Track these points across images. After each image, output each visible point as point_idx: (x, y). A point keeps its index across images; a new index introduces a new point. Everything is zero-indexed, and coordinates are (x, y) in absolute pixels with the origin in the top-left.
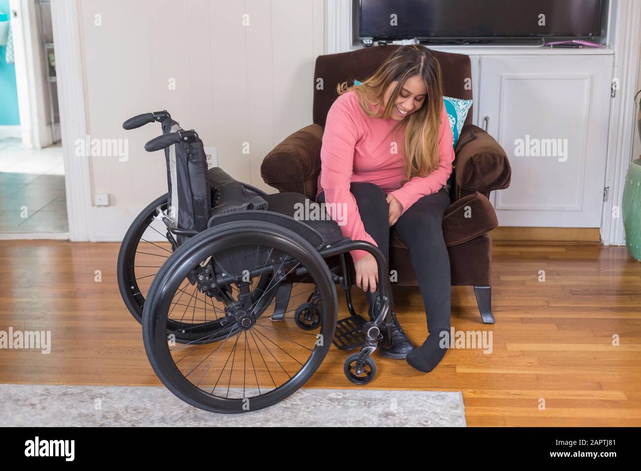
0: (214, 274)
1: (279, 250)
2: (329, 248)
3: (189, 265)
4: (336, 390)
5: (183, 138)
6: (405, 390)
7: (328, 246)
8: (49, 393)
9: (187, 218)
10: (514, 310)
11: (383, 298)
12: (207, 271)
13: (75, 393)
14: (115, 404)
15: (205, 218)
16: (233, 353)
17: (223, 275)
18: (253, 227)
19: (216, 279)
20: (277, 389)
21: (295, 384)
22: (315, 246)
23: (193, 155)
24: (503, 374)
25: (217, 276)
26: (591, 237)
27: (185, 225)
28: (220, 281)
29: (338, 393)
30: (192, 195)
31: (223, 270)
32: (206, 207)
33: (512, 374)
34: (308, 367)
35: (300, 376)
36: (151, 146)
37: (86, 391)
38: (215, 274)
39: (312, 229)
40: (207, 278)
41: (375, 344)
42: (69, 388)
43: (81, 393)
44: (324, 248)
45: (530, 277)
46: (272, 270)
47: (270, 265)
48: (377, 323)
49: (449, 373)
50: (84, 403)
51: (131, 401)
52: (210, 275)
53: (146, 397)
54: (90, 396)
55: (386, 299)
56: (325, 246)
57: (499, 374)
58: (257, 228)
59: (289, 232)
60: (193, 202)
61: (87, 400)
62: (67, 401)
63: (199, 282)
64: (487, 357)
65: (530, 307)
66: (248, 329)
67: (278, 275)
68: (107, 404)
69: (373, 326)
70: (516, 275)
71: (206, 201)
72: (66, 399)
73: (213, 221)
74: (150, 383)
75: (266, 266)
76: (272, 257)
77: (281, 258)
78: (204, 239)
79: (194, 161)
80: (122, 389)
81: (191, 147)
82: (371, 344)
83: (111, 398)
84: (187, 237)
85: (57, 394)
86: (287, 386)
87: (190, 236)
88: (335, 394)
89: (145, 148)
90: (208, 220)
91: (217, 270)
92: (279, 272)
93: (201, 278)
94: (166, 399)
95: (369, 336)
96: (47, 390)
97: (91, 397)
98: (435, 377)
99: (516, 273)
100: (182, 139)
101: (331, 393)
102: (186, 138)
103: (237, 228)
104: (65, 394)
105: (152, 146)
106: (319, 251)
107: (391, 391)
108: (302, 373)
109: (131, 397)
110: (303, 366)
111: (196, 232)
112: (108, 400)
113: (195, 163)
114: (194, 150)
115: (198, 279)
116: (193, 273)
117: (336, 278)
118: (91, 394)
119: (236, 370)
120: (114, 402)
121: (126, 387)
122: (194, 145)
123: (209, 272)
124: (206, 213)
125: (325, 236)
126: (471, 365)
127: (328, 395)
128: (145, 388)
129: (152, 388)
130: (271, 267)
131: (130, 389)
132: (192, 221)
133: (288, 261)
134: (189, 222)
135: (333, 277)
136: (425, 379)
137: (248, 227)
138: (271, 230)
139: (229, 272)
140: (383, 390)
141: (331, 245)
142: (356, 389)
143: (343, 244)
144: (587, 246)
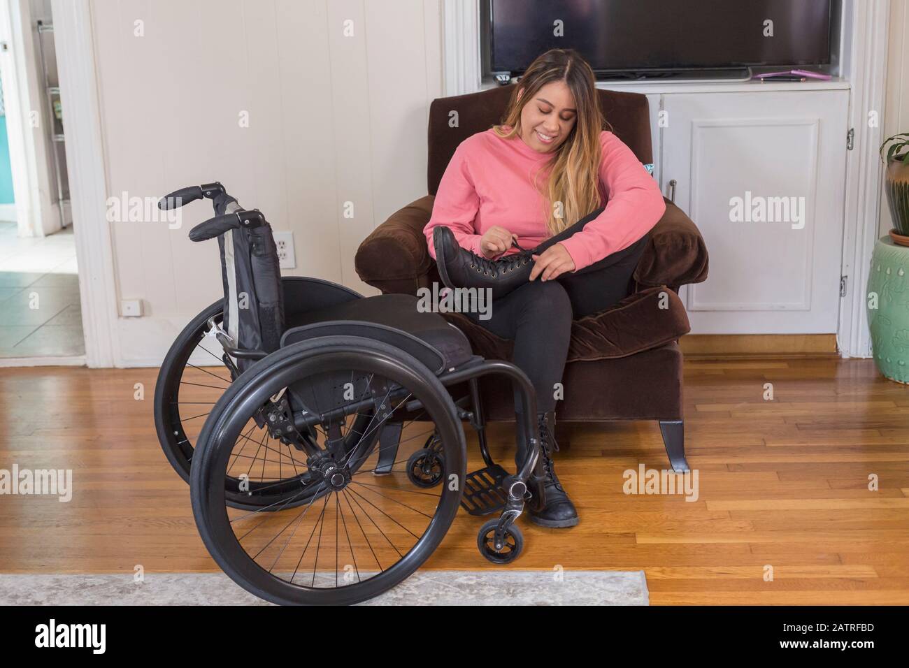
0: (291, 412)
1: (382, 377)
2: (453, 372)
3: (255, 401)
4: (466, 573)
5: (243, 221)
7: (451, 370)
8: (60, 585)
9: (251, 334)
10: (717, 453)
11: (530, 441)
12: (280, 408)
13: (96, 584)
14: (153, 599)
15: (276, 334)
16: (320, 523)
17: (304, 413)
18: (344, 345)
19: (293, 418)
20: (383, 572)
21: (411, 563)
22: (433, 370)
23: (257, 245)
24: (703, 545)
25: (295, 415)
26: (824, 348)
27: (249, 343)
28: (299, 421)
29: (470, 577)
30: (258, 302)
31: (304, 406)
32: (277, 317)
33: (715, 544)
34: (427, 540)
35: (414, 554)
36: (197, 234)
37: (113, 581)
38: (293, 412)
39: (429, 346)
40: (281, 418)
41: (520, 506)
42: (89, 578)
43: (105, 584)
44: (445, 372)
45: (739, 406)
46: (373, 405)
47: (369, 398)
48: (523, 477)
49: (625, 545)
50: (110, 599)
51: (177, 594)
52: (285, 415)
53: (198, 589)
54: (118, 588)
55: (535, 442)
56: (447, 370)
57: (697, 544)
58: (349, 345)
59: (396, 351)
60: (258, 312)
61: (115, 594)
62: (86, 596)
63: (270, 424)
64: (679, 521)
65: (739, 449)
66: (340, 488)
67: (382, 412)
68: (143, 599)
69: (518, 481)
70: (718, 403)
71: (277, 309)
72: (85, 594)
73: (288, 337)
74: (202, 568)
75: (364, 400)
76: (372, 386)
77: (385, 388)
78: (275, 363)
79: (259, 253)
80: (164, 577)
81: (253, 233)
82: (515, 506)
83: (148, 591)
84: (251, 361)
85: (72, 586)
86: (398, 569)
87: (257, 358)
88: (465, 578)
89: (189, 236)
90: (282, 335)
91: (295, 407)
92: (383, 407)
93: (272, 418)
94: (226, 591)
95: (511, 495)
96: (57, 581)
97: (120, 590)
99: (719, 400)
100: (242, 223)
101: (460, 577)
102: (247, 222)
103: (323, 346)
104: (83, 586)
105: (200, 234)
106: (438, 376)
107: (545, 571)
108: (419, 549)
109: (176, 588)
110: (420, 540)
111: (263, 353)
112: (144, 593)
113: (260, 256)
114: (259, 238)
115: (267, 420)
116: (261, 411)
117: (463, 414)
118: (121, 586)
119: (325, 548)
120: (153, 597)
121: (168, 575)
122: (258, 230)
123: (283, 410)
124: (278, 326)
125: (447, 355)
126: (657, 532)
127: (456, 580)
128: (197, 575)
129: (207, 575)
130: (372, 400)
131: (175, 577)
132: (259, 338)
133: (395, 391)
134: (254, 339)
135: (458, 413)
136: (593, 553)
137: (337, 345)
138: (370, 348)
139: (312, 409)
140: (534, 571)
141: (455, 367)
142: (494, 571)
143: (472, 366)
144: (818, 359)
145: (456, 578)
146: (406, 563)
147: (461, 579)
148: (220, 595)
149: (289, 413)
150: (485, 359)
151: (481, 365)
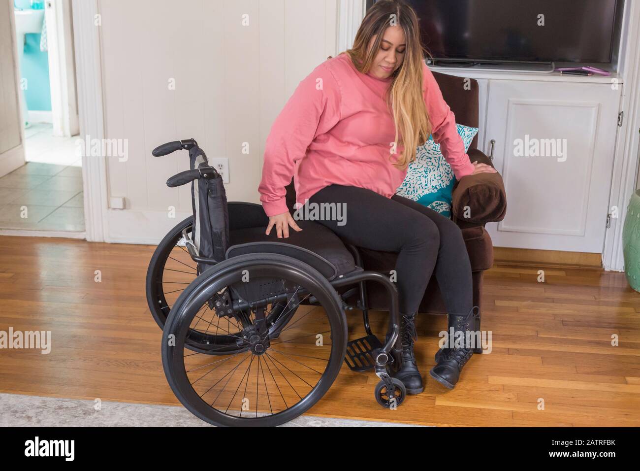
0: (231, 300)
1: (292, 281)
2: (341, 278)
3: (209, 292)
4: (315, 418)
5: (203, 175)
6: (382, 422)
7: (341, 276)
8: (45, 406)
9: (207, 247)
10: (503, 339)
11: (393, 326)
12: (224, 297)
13: (69, 407)
14: (105, 421)
15: (223, 249)
16: (247, 374)
17: (240, 301)
18: (267, 260)
19: (233, 304)
22: (326, 277)
23: (212, 191)
24: (481, 409)
25: (234, 302)
26: (593, 262)
27: (206, 253)
28: (236, 307)
29: (318, 422)
30: (211, 227)
31: (239, 296)
32: (223, 238)
33: (488, 410)
36: (172, 182)
37: (80, 406)
38: (232, 300)
39: (326, 261)
40: (224, 305)
42: (65, 402)
43: (75, 407)
44: (337, 278)
45: (525, 303)
46: (286, 299)
47: (284, 293)
48: (386, 350)
49: (427, 406)
50: (76, 419)
51: (121, 419)
52: (227, 303)
53: (136, 415)
54: (83, 411)
55: (396, 327)
56: (338, 276)
57: (476, 408)
58: (272, 260)
59: (302, 264)
60: (212, 234)
61: (81, 415)
62: (61, 415)
63: (217, 307)
64: (468, 390)
65: (519, 337)
66: (260, 354)
67: (292, 303)
68: (98, 420)
69: (382, 353)
70: (512, 300)
71: (224, 233)
72: (61, 413)
73: (230, 252)
75: (280, 294)
76: (286, 287)
77: (295, 288)
78: (221, 270)
79: (213, 196)
80: (115, 404)
81: (209, 183)
82: (379, 370)
83: (103, 415)
84: (207, 265)
85: (53, 407)
87: (211, 264)
88: (315, 422)
89: (167, 183)
90: (226, 250)
91: (234, 297)
92: (293, 300)
93: (218, 304)
94: (154, 419)
95: (377, 362)
96: (44, 402)
97: (84, 413)
98: (414, 409)
99: (511, 298)
100: (202, 176)
101: (311, 421)
102: (205, 175)
103: (253, 260)
104: (60, 408)
105: (176, 181)
106: (330, 281)
107: (369, 421)
109: (121, 414)
111: (214, 261)
112: (100, 416)
113: (214, 198)
114: (213, 186)
115: (215, 305)
116: (212, 299)
117: (346, 308)
118: (86, 409)
120: (105, 419)
121: (118, 403)
122: (213, 181)
123: (226, 299)
124: (224, 244)
125: (337, 267)
126: (451, 397)
127: (308, 423)
128: (136, 405)
129: (143, 406)
130: (286, 295)
131: (122, 405)
132: (211, 250)
133: (301, 289)
134: (209, 250)
135: (343, 307)
136: (404, 410)
137: (262, 259)
138: (289, 263)
139: (246, 299)
140: (360, 420)
141: (343, 275)
142: (335, 418)
143: (355, 274)
144: (587, 270)
145: (308, 421)
147: (311, 422)
148: (149, 421)
149: (229, 301)
150: (365, 270)
151: (360, 274)
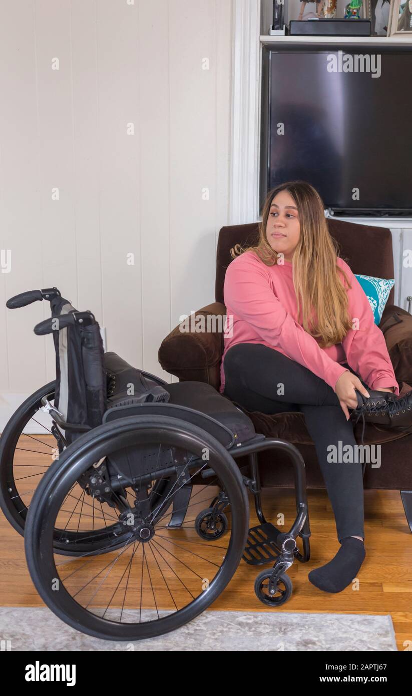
0: (109, 476)
1: (184, 450)
2: (239, 447)
3: (81, 466)
4: (245, 613)
5: (78, 320)
6: (325, 613)
7: (239, 445)
9: (78, 411)
11: (300, 505)
12: (100, 472)
15: (100, 411)
17: (119, 477)
18: (154, 423)
19: (110, 481)
20: (178, 611)
21: (201, 604)
22: (224, 445)
23: (88, 339)
25: (112, 478)
27: (76, 418)
28: (115, 484)
29: (249, 617)
30: (86, 386)
31: (119, 472)
32: (101, 398)
35: (205, 596)
36: (40, 329)
39: (222, 425)
40: (101, 481)
41: (291, 559)
44: (234, 446)
46: (175, 473)
47: (172, 466)
48: (294, 534)
49: (374, 593)
51: (7, 625)
52: (104, 478)
53: (25, 620)
55: (303, 506)
56: (235, 445)
58: (159, 423)
60: (86, 394)
66: (146, 540)
67: (182, 478)
69: (289, 537)
71: (101, 392)
73: (109, 415)
74: (28, 603)
75: (168, 467)
76: (175, 457)
77: (185, 459)
78: (99, 435)
79: (89, 346)
81: (85, 330)
82: (286, 558)
84: (78, 434)
86: (190, 609)
87: (83, 431)
88: (245, 617)
89: (34, 330)
90: (104, 413)
91: (112, 472)
92: (183, 474)
93: (93, 481)
94: (48, 623)
95: (284, 549)
98: (360, 598)
100: (77, 322)
101: (240, 616)
102: (81, 321)
103: (138, 423)
105: (42, 329)
106: (228, 450)
107: (309, 614)
109: (7, 620)
110: (210, 584)
111: (88, 428)
113: (90, 348)
114: (90, 334)
115: (90, 481)
116: (85, 474)
117: (248, 482)
119: (131, 588)
122: (89, 328)
123: (102, 474)
124: (101, 405)
125: (235, 433)
126: (400, 583)
127: (237, 619)
128: (24, 609)
129: (32, 609)
130: (174, 468)
131: (6, 610)
132: (85, 415)
133: (192, 461)
134: (81, 416)
135: (244, 481)
136: (348, 599)
137: (149, 422)
138: (175, 426)
139: (127, 474)
140: (300, 613)
141: (242, 443)
142: (268, 612)
143: (255, 442)
145: (237, 617)
146: (198, 603)
147: (241, 618)
149: (107, 476)
150: (266, 437)
151: (262, 442)
